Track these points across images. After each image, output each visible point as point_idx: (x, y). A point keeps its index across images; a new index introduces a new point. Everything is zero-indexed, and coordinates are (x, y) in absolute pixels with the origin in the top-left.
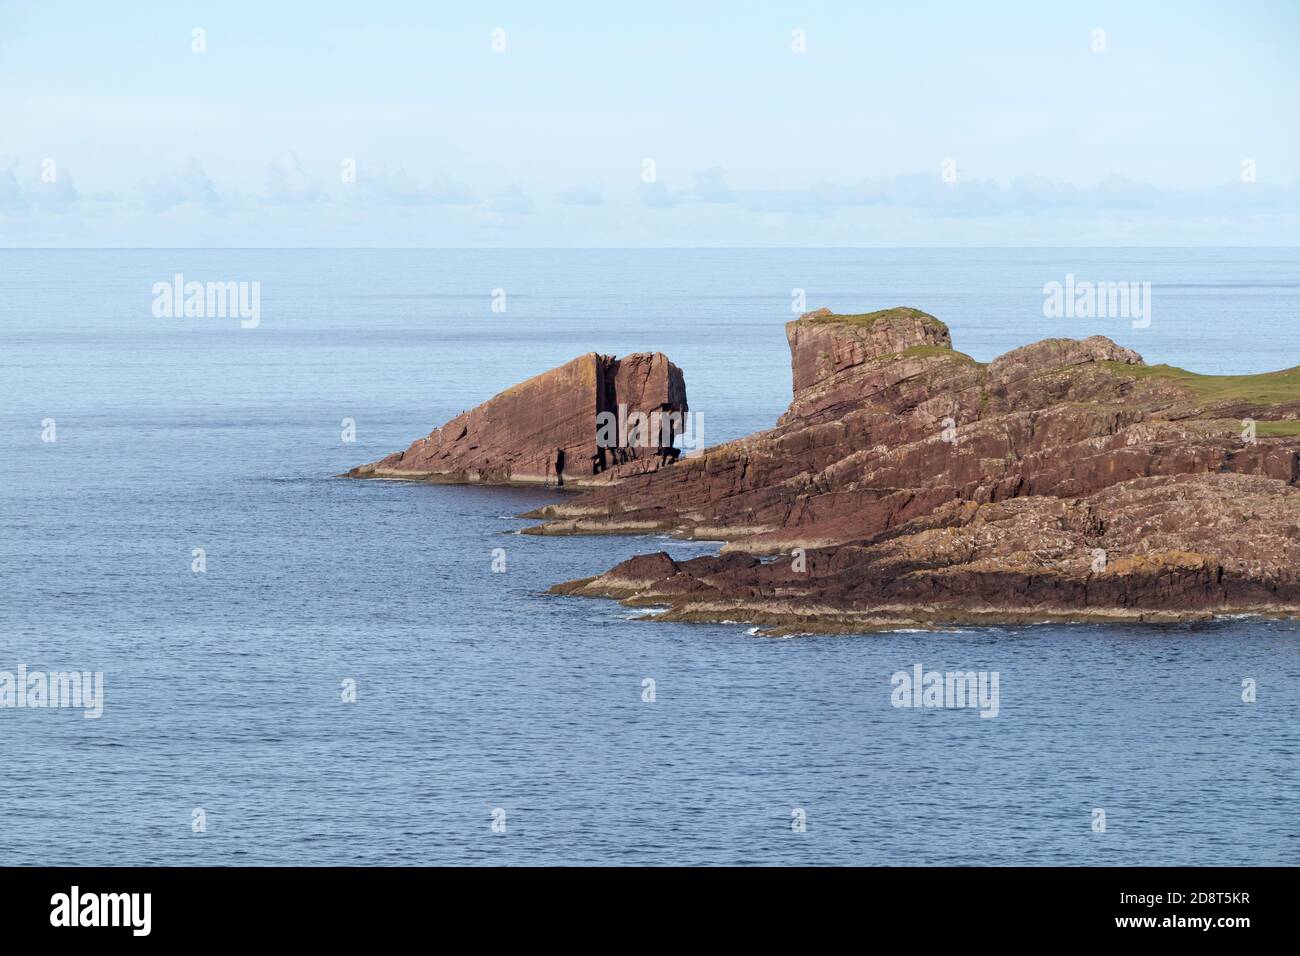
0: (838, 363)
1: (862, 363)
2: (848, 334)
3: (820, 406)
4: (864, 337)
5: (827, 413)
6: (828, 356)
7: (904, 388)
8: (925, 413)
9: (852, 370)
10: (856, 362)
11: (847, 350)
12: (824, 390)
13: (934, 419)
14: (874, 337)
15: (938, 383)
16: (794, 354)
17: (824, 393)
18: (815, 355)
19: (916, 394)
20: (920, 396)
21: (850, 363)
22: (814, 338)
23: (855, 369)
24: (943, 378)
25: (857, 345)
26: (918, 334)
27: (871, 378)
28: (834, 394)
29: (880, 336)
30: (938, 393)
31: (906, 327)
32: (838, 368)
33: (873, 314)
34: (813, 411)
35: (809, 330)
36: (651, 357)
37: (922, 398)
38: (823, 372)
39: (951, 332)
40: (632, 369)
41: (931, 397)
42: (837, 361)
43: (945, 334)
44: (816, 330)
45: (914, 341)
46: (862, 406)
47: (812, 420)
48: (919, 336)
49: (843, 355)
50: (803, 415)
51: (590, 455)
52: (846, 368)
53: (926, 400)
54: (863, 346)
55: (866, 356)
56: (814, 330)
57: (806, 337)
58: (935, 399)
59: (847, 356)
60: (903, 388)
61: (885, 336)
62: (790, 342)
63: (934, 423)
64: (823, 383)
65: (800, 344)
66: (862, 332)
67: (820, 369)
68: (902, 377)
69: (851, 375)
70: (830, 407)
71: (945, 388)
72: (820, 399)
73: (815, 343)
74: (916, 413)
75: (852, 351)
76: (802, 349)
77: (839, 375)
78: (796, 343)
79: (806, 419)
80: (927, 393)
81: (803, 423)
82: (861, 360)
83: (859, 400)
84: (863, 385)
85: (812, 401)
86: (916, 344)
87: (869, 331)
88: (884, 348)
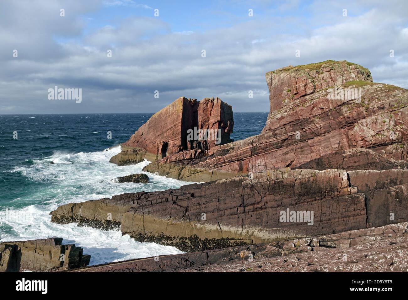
0: (295, 94)
1: (312, 93)
2: (303, 74)
3: (283, 122)
4: (314, 76)
5: (288, 127)
6: (290, 91)
7: (346, 109)
8: (365, 128)
9: (305, 98)
10: (308, 93)
11: (302, 85)
12: (286, 111)
13: (373, 133)
14: (321, 76)
15: (375, 104)
16: (270, 91)
17: (286, 113)
18: (282, 91)
19: (355, 114)
20: (358, 114)
21: (304, 94)
22: (282, 80)
23: (308, 97)
24: (379, 100)
25: (309, 81)
26: (352, 74)
27: (319, 103)
28: (292, 115)
29: (326, 75)
30: (374, 112)
31: (343, 69)
32: (296, 97)
33: (320, 63)
34: (278, 125)
35: (279, 76)
36: (214, 100)
37: (361, 117)
38: (287, 101)
39: (372, 75)
40: (205, 105)
41: (369, 115)
42: (295, 93)
43: (369, 76)
44: (283, 75)
45: (350, 78)
46: (312, 122)
47: (277, 132)
48: (353, 75)
49: (299, 88)
50: (272, 128)
51: (178, 145)
52: (302, 96)
53: (364, 118)
54: (313, 82)
55: (315, 88)
56: (282, 75)
57: (277, 80)
58: (373, 117)
59: (302, 88)
60: (344, 109)
61: (329, 75)
62: (268, 84)
63: (372, 136)
64: (285, 107)
65: (273, 85)
66: (313, 73)
67: (285, 99)
68: (343, 101)
69: (305, 101)
70: (290, 123)
71: (382, 108)
72: (283, 118)
73: (282, 83)
74: (357, 128)
75: (305, 85)
76: (274, 87)
77: (296, 101)
78: (271, 84)
79: (274, 130)
80: (365, 113)
81: (271, 134)
82: (312, 91)
83: (309, 118)
84: (313, 108)
85: (277, 119)
86: (351, 80)
87: (318, 72)
88: (328, 83)
